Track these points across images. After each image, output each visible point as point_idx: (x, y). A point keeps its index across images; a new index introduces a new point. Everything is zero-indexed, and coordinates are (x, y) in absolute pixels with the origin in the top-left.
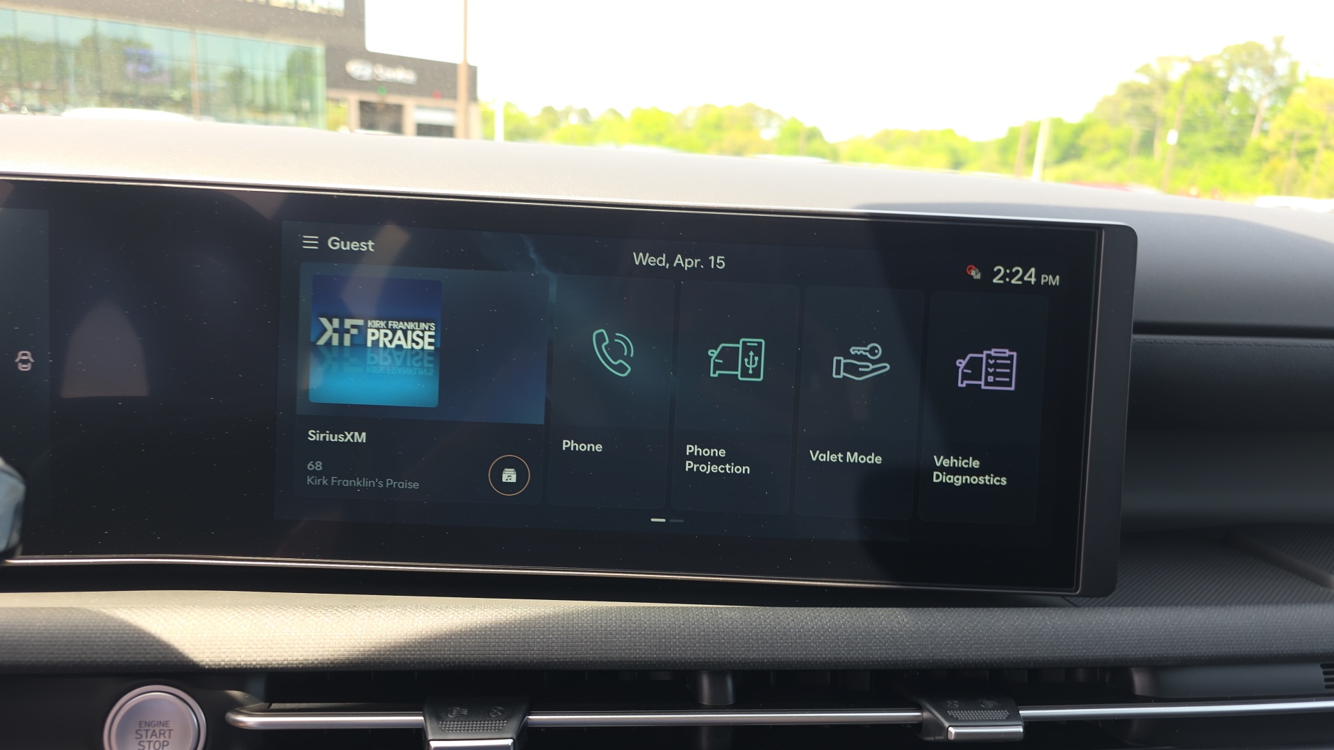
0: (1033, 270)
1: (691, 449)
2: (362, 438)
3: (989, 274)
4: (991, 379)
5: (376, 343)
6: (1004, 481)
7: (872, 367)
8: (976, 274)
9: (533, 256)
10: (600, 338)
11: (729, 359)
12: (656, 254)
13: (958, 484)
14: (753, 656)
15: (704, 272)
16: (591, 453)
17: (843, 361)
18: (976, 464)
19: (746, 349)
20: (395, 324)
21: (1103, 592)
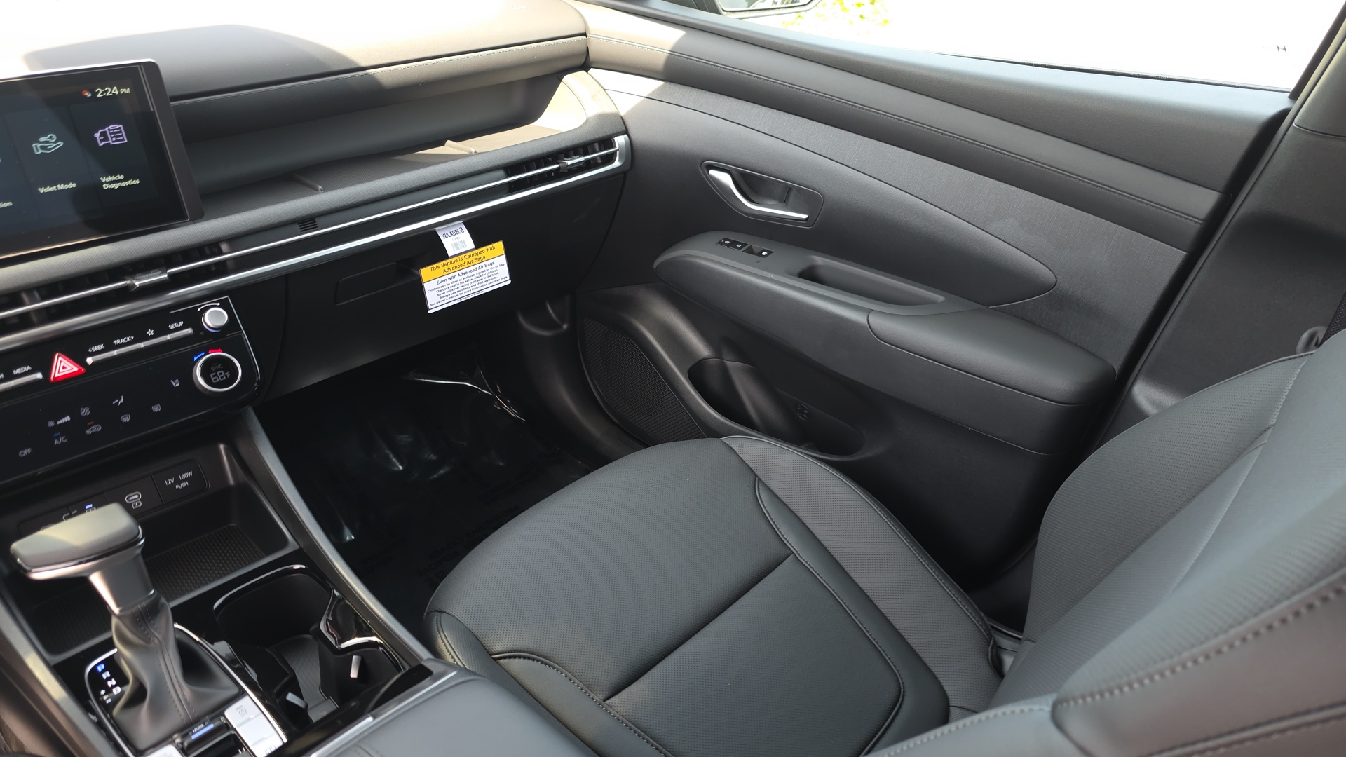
0: (115, 88)
3: (94, 93)
4: (114, 139)
6: (138, 182)
7: (54, 145)
8: (88, 94)
13: (117, 187)
14: (40, 278)
17: (39, 145)
18: (122, 177)
21: (198, 217)
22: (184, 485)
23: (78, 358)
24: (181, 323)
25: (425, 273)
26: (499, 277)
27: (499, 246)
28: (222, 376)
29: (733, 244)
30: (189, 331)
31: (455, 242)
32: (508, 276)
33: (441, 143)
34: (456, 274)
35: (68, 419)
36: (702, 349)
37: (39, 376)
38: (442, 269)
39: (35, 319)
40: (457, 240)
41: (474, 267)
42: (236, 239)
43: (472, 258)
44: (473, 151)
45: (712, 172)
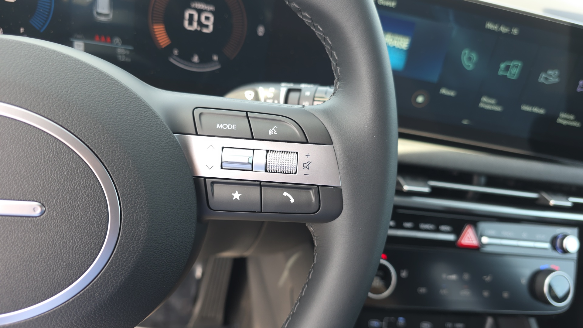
1: (484, 98)
6: (579, 125)
7: (553, 79)
9: (451, 18)
10: (466, 54)
12: (495, 24)
13: (564, 124)
16: (449, 96)
17: (544, 76)
18: (573, 118)
20: (394, 38)
23: (478, 235)
37: (451, 237)
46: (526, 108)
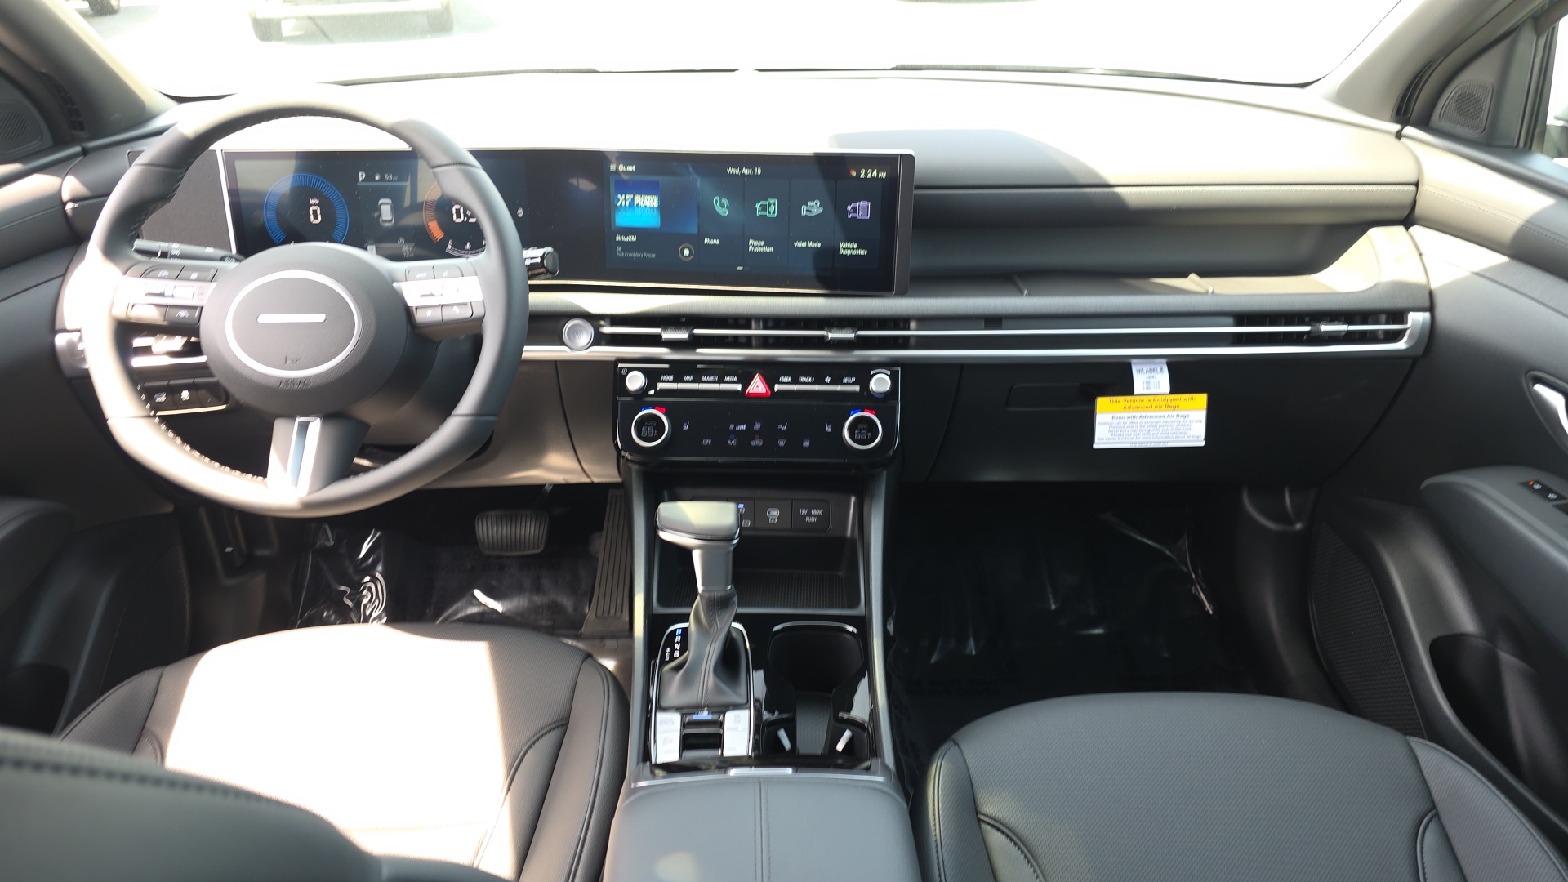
0: (876, 171)
1: (751, 242)
2: (634, 239)
3: (859, 174)
4: (860, 214)
5: (637, 205)
6: (866, 252)
7: (816, 210)
8: (854, 174)
9: (691, 170)
10: (716, 201)
11: (764, 208)
12: (736, 168)
13: (849, 254)
14: (769, 312)
15: (753, 176)
16: (715, 245)
17: (806, 208)
18: (856, 246)
19: (770, 205)
20: (644, 196)
21: (903, 293)
22: (813, 519)
23: (770, 383)
24: (853, 380)
25: (1102, 402)
26: (1190, 433)
27: (1202, 399)
28: (864, 434)
29: (1544, 492)
30: (857, 388)
31: (1148, 380)
32: (1203, 437)
33: (1184, 275)
34: (1138, 415)
35: (743, 427)
36: (1466, 620)
37: (739, 387)
38: (1122, 404)
39: (754, 342)
40: (1152, 379)
41: (1162, 414)
42: (925, 320)
43: (1163, 404)
44: (1211, 290)
45: (1539, 388)
46: (797, 244)
